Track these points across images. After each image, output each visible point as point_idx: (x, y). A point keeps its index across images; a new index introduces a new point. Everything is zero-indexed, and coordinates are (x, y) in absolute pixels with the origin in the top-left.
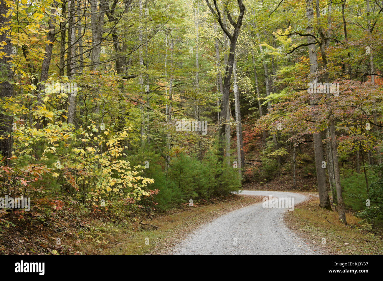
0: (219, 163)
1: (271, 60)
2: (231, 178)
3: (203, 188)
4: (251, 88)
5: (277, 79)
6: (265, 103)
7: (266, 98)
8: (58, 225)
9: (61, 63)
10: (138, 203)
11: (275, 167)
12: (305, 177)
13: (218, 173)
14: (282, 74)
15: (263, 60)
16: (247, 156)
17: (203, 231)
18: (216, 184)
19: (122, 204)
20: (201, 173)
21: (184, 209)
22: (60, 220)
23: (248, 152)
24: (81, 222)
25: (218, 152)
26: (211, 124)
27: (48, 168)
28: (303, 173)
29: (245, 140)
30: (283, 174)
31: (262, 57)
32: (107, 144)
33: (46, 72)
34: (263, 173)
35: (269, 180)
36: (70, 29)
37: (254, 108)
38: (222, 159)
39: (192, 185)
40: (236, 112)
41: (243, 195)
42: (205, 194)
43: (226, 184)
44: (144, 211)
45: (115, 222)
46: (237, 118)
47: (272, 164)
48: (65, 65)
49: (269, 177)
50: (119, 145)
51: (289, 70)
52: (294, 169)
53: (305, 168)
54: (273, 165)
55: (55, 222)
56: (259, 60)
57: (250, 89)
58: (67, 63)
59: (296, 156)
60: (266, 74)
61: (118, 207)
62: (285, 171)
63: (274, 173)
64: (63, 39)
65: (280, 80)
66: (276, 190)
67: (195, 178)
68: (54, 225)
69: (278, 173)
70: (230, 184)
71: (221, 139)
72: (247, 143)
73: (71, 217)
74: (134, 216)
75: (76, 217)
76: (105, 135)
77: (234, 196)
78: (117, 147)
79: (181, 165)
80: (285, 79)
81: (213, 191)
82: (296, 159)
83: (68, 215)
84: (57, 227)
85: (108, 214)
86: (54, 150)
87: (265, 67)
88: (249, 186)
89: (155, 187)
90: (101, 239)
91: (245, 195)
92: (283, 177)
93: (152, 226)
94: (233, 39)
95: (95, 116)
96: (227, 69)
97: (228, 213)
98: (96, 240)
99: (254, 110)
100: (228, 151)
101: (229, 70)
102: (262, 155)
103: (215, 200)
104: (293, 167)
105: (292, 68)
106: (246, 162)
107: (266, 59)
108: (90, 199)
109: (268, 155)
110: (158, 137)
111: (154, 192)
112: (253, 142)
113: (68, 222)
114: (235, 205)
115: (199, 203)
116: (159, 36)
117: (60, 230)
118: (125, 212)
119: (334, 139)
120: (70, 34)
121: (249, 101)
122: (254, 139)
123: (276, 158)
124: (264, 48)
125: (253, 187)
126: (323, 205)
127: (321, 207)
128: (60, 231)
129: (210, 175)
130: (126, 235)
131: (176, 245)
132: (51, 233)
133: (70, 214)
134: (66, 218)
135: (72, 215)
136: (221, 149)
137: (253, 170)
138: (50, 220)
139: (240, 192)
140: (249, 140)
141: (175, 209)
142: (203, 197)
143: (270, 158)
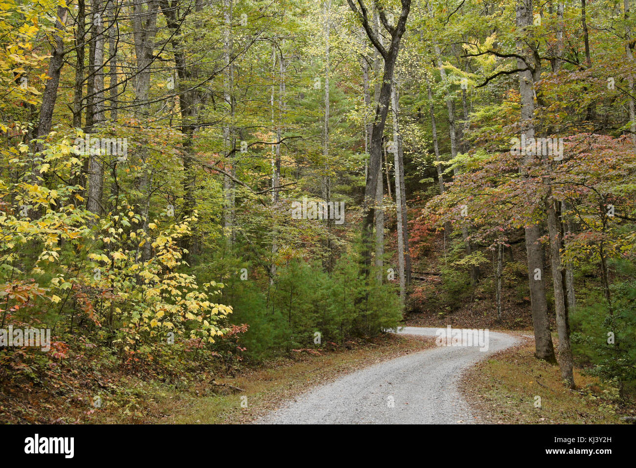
0: (361, 277)
1: (462, 94)
2: (383, 305)
3: (332, 322)
4: (422, 145)
5: (472, 128)
6: (447, 171)
7: (450, 162)
8: (59, 384)
9: (76, 102)
10: (210, 347)
11: (466, 286)
12: (519, 304)
13: (360, 296)
14: (479, 119)
15: (445, 94)
16: (416, 265)
17: (313, 396)
18: (355, 315)
19: (181, 349)
20: (328, 296)
21: (297, 358)
22: (63, 376)
23: (418, 258)
24: (101, 379)
25: (361, 258)
26: (353, 207)
27: (40, 289)
28: (514, 296)
29: (413, 237)
30: (480, 299)
31: (444, 88)
32: (154, 245)
33: (47, 120)
34: (443, 297)
35: (455, 310)
36: (92, 44)
37: (430, 178)
38: (367, 271)
39: (311, 317)
40: (397, 186)
41: (406, 336)
42: (335, 332)
43: (375, 316)
44: (221, 362)
45: (164, 381)
46: (398, 197)
47: (460, 281)
48: (83, 106)
49: (454, 304)
50: (175, 247)
51: (491, 113)
52: (499, 290)
53: (518, 288)
54: (462, 281)
55: (55, 378)
56: (439, 93)
57: (419, 146)
58: (88, 103)
59: (504, 266)
60: (451, 120)
61: (173, 354)
62: (483, 293)
63: (463, 295)
64: (80, 60)
65: (475, 129)
66: (467, 328)
67: (318, 303)
68: (52, 383)
69: (470, 297)
70: (381, 316)
71: (366, 235)
72: (417, 243)
73: (84, 371)
74: (203, 369)
75: (94, 370)
76: (151, 229)
77: (390, 336)
78: (171, 250)
79: (293, 280)
80: (483, 129)
81: (351, 327)
82: (503, 272)
83: (79, 367)
84: (58, 388)
85: (154, 367)
86: (55, 256)
87: (450, 106)
88: (418, 319)
89: (243, 319)
90: (133, 408)
91: (410, 336)
92: (478, 304)
93: (231, 388)
94: (389, 57)
95: (135, 196)
96: (378, 111)
97: (369, 367)
98: (124, 410)
99: (431, 184)
100: (378, 256)
101: (383, 113)
102: (444, 264)
103: (354, 344)
104: (497, 286)
105: (496, 108)
106: (414, 275)
107: (451, 92)
108: (120, 340)
109: (452, 264)
110: (249, 232)
111: (239, 328)
112: (428, 239)
113: (79, 379)
114: (387, 354)
115: (324, 348)
116: (261, 48)
117: (61, 392)
118: (185, 363)
119: (553, 239)
120: (92, 52)
121: (418, 168)
122: (429, 234)
123: (467, 270)
124: (447, 72)
125: (426, 321)
126: (542, 354)
127: (539, 358)
128: (61, 394)
129: (345, 300)
130: (179, 402)
131: (257, 418)
132: (46, 397)
133: (84, 365)
134: (76, 372)
135: (87, 368)
136: (365, 254)
137: (426, 291)
138: (47, 375)
139: (400, 330)
140: (420, 236)
141: (280, 359)
142: (333, 339)
143: (457, 269)
